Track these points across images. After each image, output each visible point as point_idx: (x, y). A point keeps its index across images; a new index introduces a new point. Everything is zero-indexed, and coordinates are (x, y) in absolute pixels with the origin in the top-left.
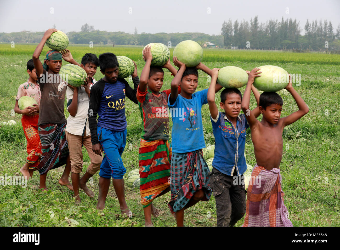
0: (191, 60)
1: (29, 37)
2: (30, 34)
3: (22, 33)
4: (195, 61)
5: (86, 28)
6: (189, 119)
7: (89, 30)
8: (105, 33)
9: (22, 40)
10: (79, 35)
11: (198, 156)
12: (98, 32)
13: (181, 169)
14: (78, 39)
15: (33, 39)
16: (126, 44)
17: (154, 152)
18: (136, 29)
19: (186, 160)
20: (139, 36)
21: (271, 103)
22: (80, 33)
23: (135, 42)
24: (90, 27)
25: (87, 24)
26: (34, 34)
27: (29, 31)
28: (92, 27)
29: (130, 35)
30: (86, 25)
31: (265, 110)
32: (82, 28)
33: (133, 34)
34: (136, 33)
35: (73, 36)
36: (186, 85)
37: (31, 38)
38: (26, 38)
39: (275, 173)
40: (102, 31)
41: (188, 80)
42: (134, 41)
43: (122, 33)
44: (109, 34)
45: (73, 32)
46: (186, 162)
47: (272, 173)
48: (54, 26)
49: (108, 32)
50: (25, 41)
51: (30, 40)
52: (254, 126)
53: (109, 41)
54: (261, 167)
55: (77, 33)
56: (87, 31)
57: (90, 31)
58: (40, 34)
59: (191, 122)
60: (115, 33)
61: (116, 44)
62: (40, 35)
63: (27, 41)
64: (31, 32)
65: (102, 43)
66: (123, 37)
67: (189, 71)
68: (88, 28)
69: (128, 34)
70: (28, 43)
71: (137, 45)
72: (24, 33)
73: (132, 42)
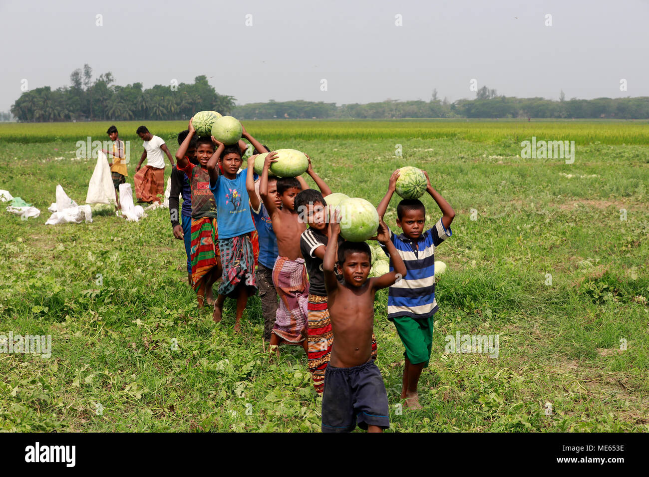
0: (227, 138)
1: (396, 109)
2: (398, 104)
3: (385, 103)
4: (233, 139)
5: (485, 93)
6: (232, 201)
7: (489, 96)
8: (514, 99)
9: (386, 114)
10: (473, 104)
11: (245, 240)
12: (504, 98)
13: (228, 255)
14: (473, 111)
15: (402, 111)
16: (547, 117)
17: (198, 232)
18: (562, 94)
19: (232, 244)
20: (567, 103)
21: (288, 187)
22: (475, 100)
23: (561, 114)
24: (490, 92)
25: (486, 86)
26: (403, 104)
27: (396, 101)
28: (493, 92)
29: (554, 102)
30: (485, 89)
31: (283, 196)
32: (478, 94)
33: (558, 102)
34: (562, 100)
35: (464, 106)
36: (226, 166)
37: (399, 111)
38: (391, 110)
39: (299, 263)
40: (510, 98)
41: (228, 160)
42: (560, 112)
43: (541, 99)
44: (521, 101)
45: (465, 101)
46: (232, 247)
47: (297, 264)
48: (435, 91)
49: (518, 99)
50: (390, 115)
51: (398, 113)
52: (274, 214)
53: (521, 112)
54: (284, 258)
55: (471, 101)
56: (486, 97)
57: (491, 98)
58: (412, 105)
59: (234, 204)
60: (529, 99)
61: (533, 117)
62: (414, 106)
63: (393, 116)
64: (399, 101)
65: (510, 116)
66: (543, 105)
67: (229, 150)
68: (487, 94)
69: (550, 101)
70: (394, 118)
71: (565, 118)
72: (388, 103)
73: (556, 114)
